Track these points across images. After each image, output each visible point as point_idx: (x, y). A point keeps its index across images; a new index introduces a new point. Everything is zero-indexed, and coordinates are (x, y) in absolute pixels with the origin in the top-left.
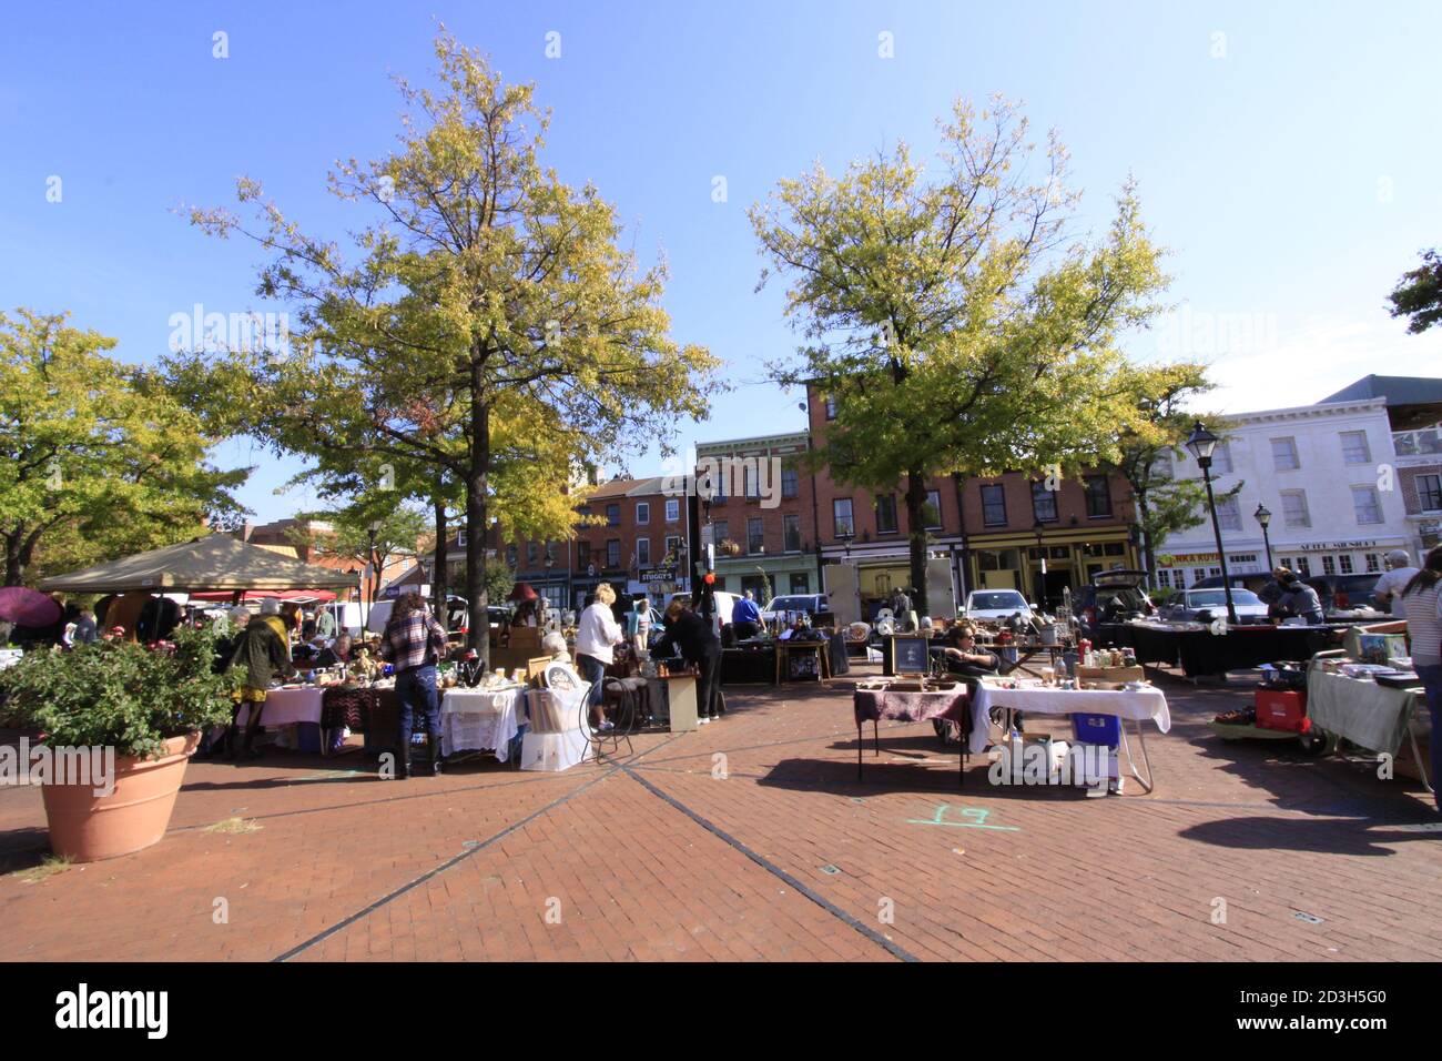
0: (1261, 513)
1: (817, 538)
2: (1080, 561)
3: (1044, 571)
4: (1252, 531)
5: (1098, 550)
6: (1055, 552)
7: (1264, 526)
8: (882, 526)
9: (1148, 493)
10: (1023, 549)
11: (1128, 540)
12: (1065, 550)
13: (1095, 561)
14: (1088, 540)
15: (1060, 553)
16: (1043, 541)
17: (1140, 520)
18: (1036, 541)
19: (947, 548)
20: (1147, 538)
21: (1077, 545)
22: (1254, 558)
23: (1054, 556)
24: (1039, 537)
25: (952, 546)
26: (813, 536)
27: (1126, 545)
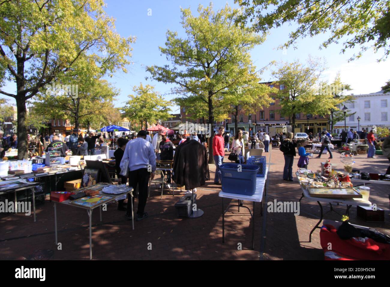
0: (358, 118)
1: (256, 120)
2: (316, 127)
3: (308, 129)
4: (356, 121)
5: (320, 124)
6: (310, 124)
7: (359, 121)
8: (271, 117)
9: (334, 113)
10: (303, 124)
11: (328, 123)
12: (313, 124)
13: (320, 127)
14: (318, 122)
15: (312, 125)
16: (309, 122)
17: (331, 118)
18: (307, 122)
19: (286, 123)
20: (332, 123)
21: (316, 123)
22: (356, 127)
23: (310, 125)
24: (308, 121)
25: (287, 122)
26: (255, 119)
27: (327, 124)
